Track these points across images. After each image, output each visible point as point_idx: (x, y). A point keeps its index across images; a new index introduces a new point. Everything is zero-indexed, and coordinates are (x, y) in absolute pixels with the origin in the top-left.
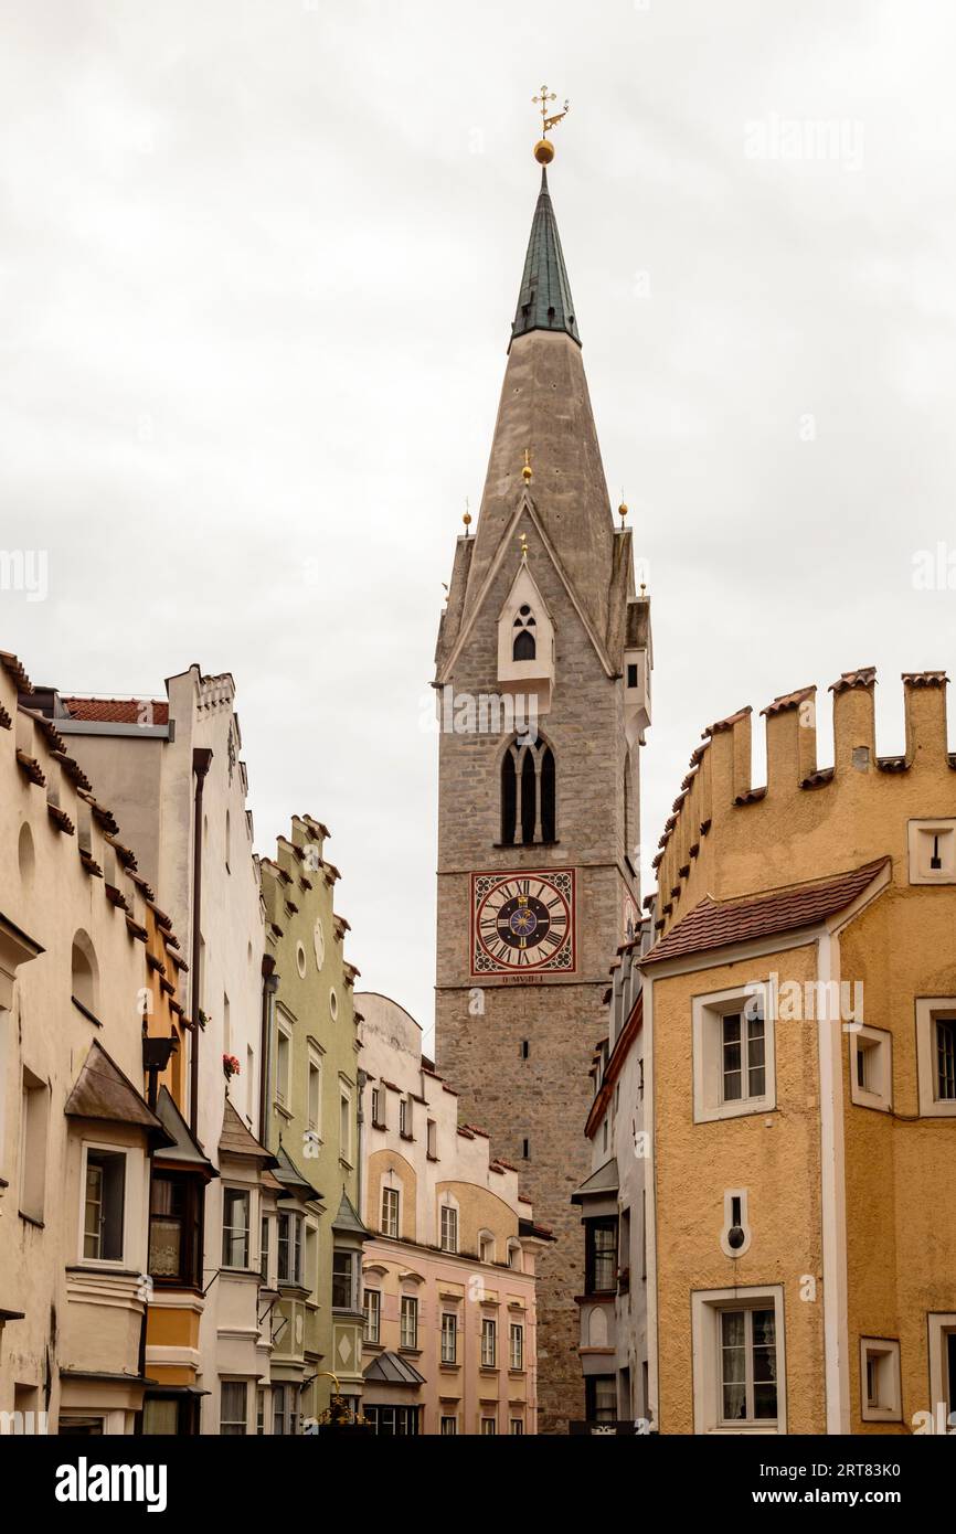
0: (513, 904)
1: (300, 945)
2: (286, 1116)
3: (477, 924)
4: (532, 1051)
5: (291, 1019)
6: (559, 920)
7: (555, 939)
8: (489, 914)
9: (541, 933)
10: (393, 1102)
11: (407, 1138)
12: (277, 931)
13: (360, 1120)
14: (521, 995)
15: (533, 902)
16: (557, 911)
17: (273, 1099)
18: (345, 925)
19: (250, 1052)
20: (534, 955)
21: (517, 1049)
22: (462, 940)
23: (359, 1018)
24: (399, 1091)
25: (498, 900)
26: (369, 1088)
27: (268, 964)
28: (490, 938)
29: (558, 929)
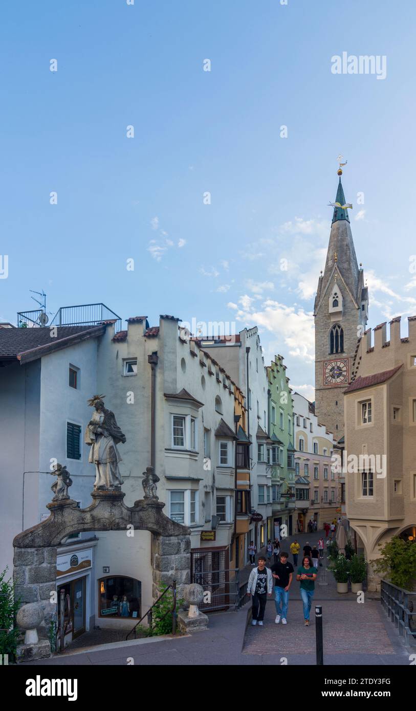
0: (333, 368)
1: (277, 386)
2: (275, 425)
3: (325, 373)
4: (338, 403)
5: (275, 403)
6: (345, 371)
7: (344, 376)
8: (327, 371)
9: (340, 374)
10: (301, 419)
11: (305, 427)
12: (271, 384)
13: (293, 424)
14: (336, 390)
15: (338, 367)
16: (344, 369)
17: (271, 421)
18: (289, 379)
19: (265, 412)
20: (338, 380)
21: (335, 403)
22: (321, 378)
23: (293, 400)
24: (303, 417)
25: (330, 367)
26: (296, 416)
27: (269, 391)
28: (328, 377)
29: (344, 373)
